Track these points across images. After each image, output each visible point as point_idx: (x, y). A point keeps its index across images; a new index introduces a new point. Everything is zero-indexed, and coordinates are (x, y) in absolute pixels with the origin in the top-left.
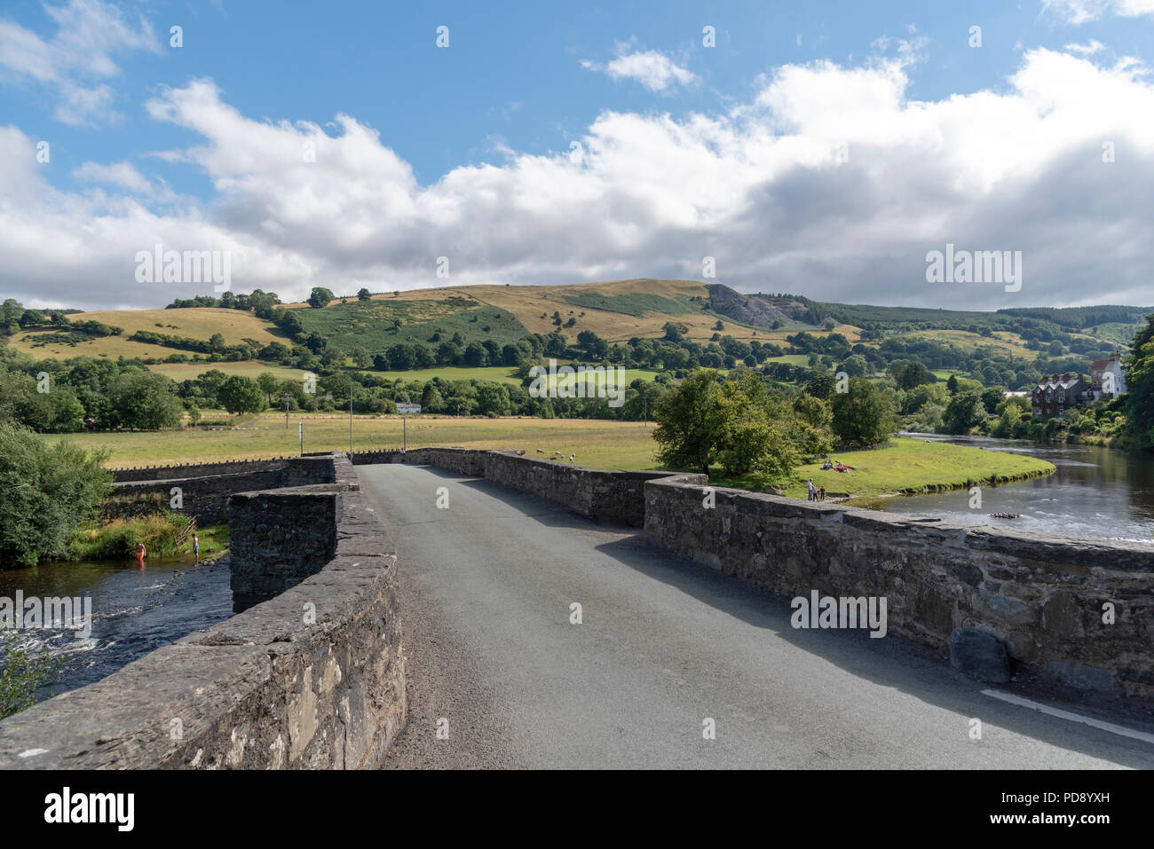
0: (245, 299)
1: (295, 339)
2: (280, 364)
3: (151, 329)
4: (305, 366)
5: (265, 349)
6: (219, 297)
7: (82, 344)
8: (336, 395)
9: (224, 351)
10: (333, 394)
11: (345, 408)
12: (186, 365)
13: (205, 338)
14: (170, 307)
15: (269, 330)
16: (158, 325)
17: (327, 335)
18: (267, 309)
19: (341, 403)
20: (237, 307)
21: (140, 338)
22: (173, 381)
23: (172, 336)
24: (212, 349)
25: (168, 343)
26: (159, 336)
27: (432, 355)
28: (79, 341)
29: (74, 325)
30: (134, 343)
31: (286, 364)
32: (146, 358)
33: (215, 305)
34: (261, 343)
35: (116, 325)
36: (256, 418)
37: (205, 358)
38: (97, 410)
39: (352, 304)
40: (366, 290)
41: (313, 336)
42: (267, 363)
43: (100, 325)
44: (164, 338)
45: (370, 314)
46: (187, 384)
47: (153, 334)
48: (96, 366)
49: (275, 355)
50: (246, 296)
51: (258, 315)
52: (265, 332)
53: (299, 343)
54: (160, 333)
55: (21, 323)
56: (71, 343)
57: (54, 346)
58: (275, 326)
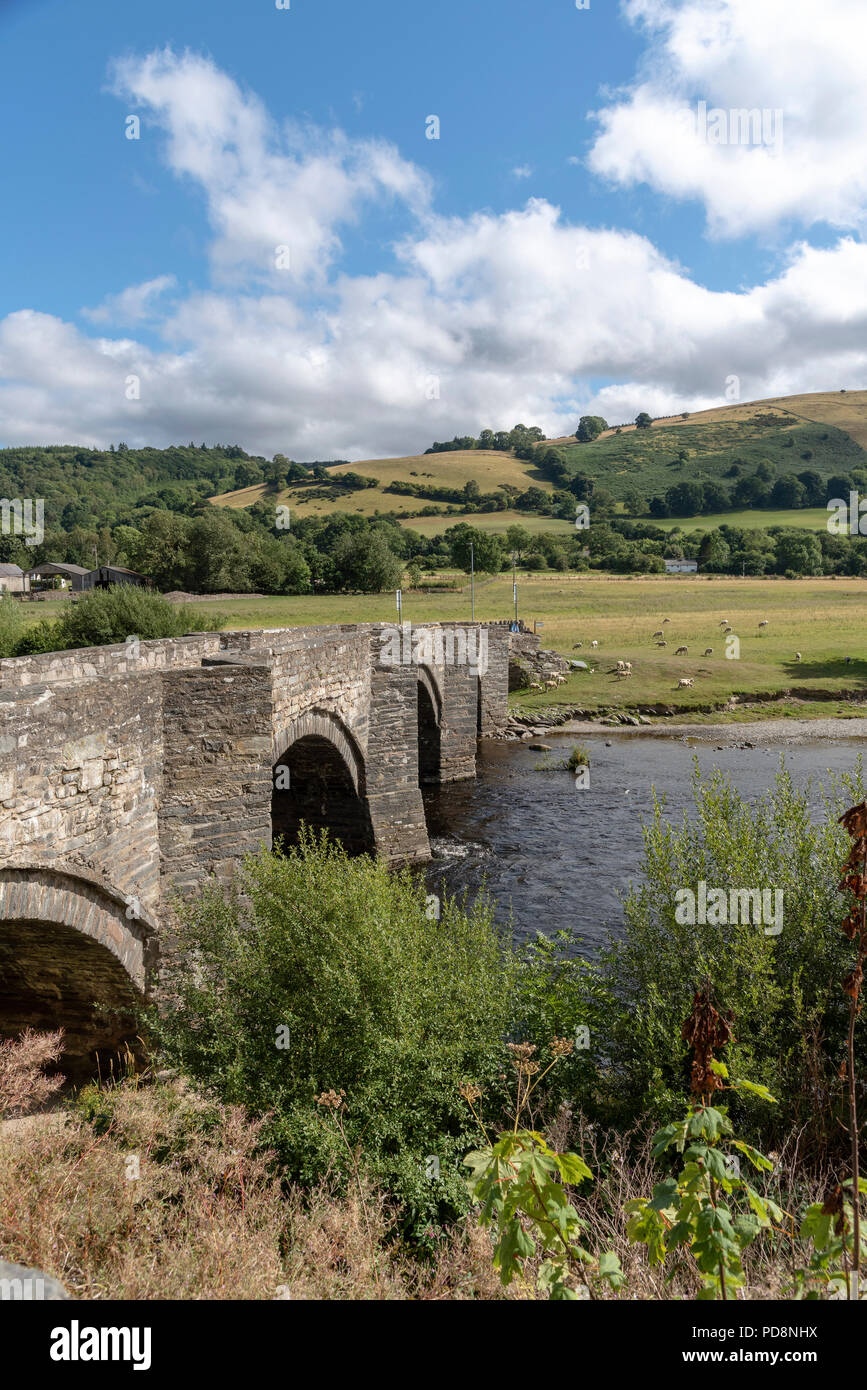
0: (504, 436)
1: (559, 483)
2: (540, 514)
3: (405, 478)
4: (567, 516)
5: (524, 496)
6: (477, 437)
7: (341, 499)
8: (594, 551)
9: (478, 500)
10: (590, 549)
11: (602, 566)
12: (439, 518)
13: (458, 486)
14: (429, 452)
15: (530, 473)
16: (413, 474)
17: (595, 476)
18: (527, 447)
19: (599, 560)
20: (496, 448)
21: (396, 489)
22: (422, 537)
23: (426, 485)
24: (467, 499)
25: (423, 494)
26: (414, 486)
27: (726, 495)
28: (338, 496)
29: (334, 478)
30: (389, 495)
31: (545, 513)
32: (400, 511)
33: (474, 446)
34: (519, 489)
35: (372, 477)
36: (492, 578)
37: (459, 509)
38: (322, 571)
39: (627, 434)
40: (646, 415)
41: (577, 478)
42: (525, 512)
43: (358, 477)
44: (418, 489)
45: (650, 445)
46: (437, 540)
47: (407, 484)
48: (348, 522)
49: (533, 503)
50: (505, 434)
51: (518, 456)
52: (524, 476)
53: (561, 487)
54: (415, 483)
55: (288, 478)
56: (332, 497)
57: (317, 502)
58: (536, 468)
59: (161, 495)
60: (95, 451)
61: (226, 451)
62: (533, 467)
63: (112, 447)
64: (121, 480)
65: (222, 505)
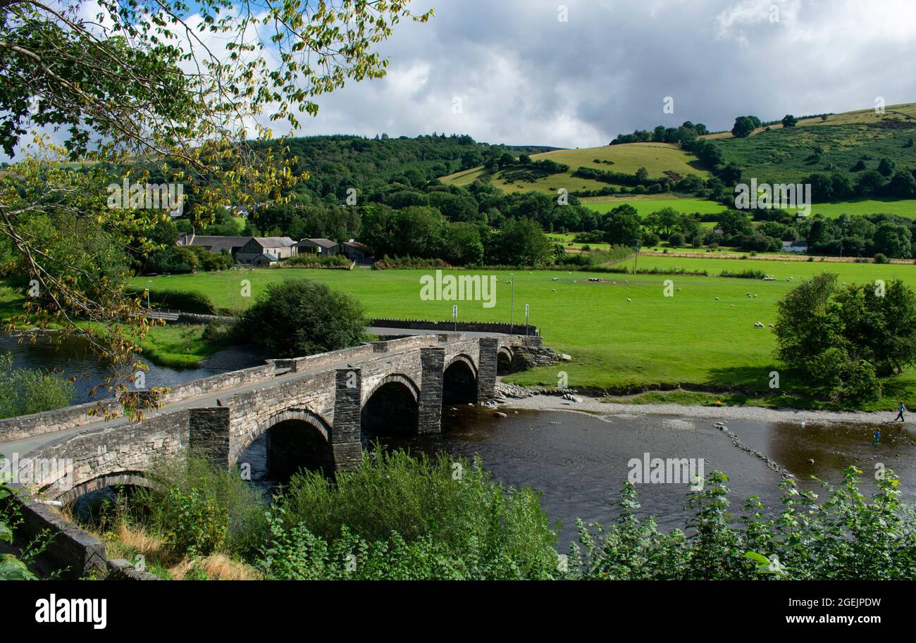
0: (674, 131)
1: (712, 170)
2: (694, 197)
3: (590, 165)
5: (683, 181)
6: (652, 131)
7: (540, 181)
9: (648, 183)
11: (730, 244)
12: (612, 198)
13: (632, 172)
15: (692, 164)
16: (597, 161)
17: (744, 166)
18: (692, 140)
19: (729, 239)
20: (665, 141)
21: (581, 173)
23: (606, 171)
24: (637, 183)
25: (602, 178)
26: (595, 171)
27: (852, 185)
28: (537, 178)
29: (536, 164)
30: (576, 179)
31: (699, 195)
32: (582, 191)
33: (650, 139)
34: (680, 176)
35: (565, 163)
37: (629, 190)
39: (775, 131)
40: (791, 117)
41: (729, 167)
42: (682, 195)
43: (553, 164)
44: (599, 173)
45: (792, 142)
47: (591, 170)
49: (691, 186)
50: (674, 129)
51: (684, 148)
52: (686, 165)
53: (715, 174)
54: (597, 169)
55: (500, 163)
56: (531, 179)
57: (520, 182)
58: (697, 159)
59: (407, 174)
60: (365, 138)
61: (460, 139)
62: (694, 158)
63: (377, 136)
64: (381, 162)
65: (448, 184)
